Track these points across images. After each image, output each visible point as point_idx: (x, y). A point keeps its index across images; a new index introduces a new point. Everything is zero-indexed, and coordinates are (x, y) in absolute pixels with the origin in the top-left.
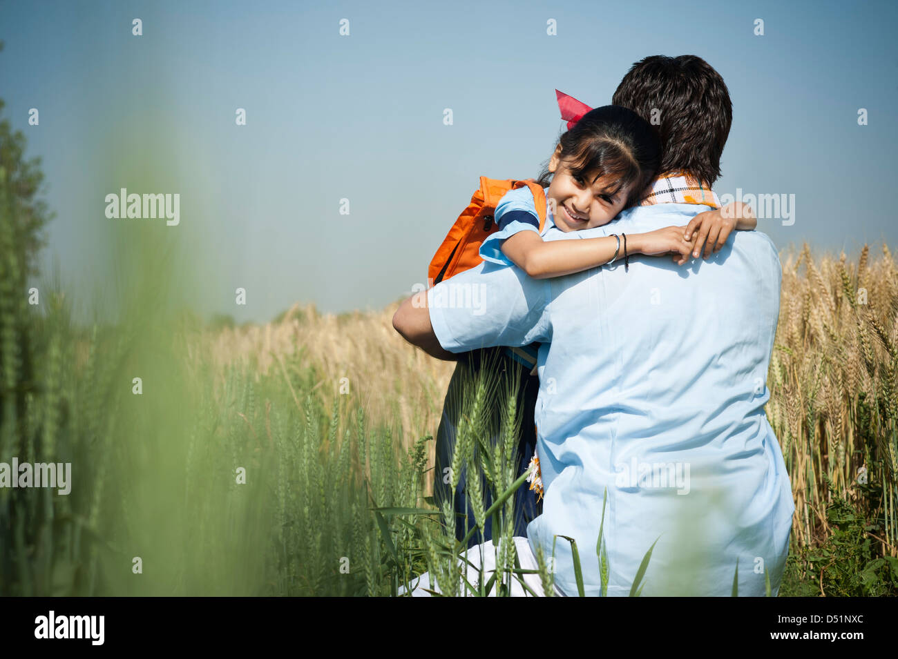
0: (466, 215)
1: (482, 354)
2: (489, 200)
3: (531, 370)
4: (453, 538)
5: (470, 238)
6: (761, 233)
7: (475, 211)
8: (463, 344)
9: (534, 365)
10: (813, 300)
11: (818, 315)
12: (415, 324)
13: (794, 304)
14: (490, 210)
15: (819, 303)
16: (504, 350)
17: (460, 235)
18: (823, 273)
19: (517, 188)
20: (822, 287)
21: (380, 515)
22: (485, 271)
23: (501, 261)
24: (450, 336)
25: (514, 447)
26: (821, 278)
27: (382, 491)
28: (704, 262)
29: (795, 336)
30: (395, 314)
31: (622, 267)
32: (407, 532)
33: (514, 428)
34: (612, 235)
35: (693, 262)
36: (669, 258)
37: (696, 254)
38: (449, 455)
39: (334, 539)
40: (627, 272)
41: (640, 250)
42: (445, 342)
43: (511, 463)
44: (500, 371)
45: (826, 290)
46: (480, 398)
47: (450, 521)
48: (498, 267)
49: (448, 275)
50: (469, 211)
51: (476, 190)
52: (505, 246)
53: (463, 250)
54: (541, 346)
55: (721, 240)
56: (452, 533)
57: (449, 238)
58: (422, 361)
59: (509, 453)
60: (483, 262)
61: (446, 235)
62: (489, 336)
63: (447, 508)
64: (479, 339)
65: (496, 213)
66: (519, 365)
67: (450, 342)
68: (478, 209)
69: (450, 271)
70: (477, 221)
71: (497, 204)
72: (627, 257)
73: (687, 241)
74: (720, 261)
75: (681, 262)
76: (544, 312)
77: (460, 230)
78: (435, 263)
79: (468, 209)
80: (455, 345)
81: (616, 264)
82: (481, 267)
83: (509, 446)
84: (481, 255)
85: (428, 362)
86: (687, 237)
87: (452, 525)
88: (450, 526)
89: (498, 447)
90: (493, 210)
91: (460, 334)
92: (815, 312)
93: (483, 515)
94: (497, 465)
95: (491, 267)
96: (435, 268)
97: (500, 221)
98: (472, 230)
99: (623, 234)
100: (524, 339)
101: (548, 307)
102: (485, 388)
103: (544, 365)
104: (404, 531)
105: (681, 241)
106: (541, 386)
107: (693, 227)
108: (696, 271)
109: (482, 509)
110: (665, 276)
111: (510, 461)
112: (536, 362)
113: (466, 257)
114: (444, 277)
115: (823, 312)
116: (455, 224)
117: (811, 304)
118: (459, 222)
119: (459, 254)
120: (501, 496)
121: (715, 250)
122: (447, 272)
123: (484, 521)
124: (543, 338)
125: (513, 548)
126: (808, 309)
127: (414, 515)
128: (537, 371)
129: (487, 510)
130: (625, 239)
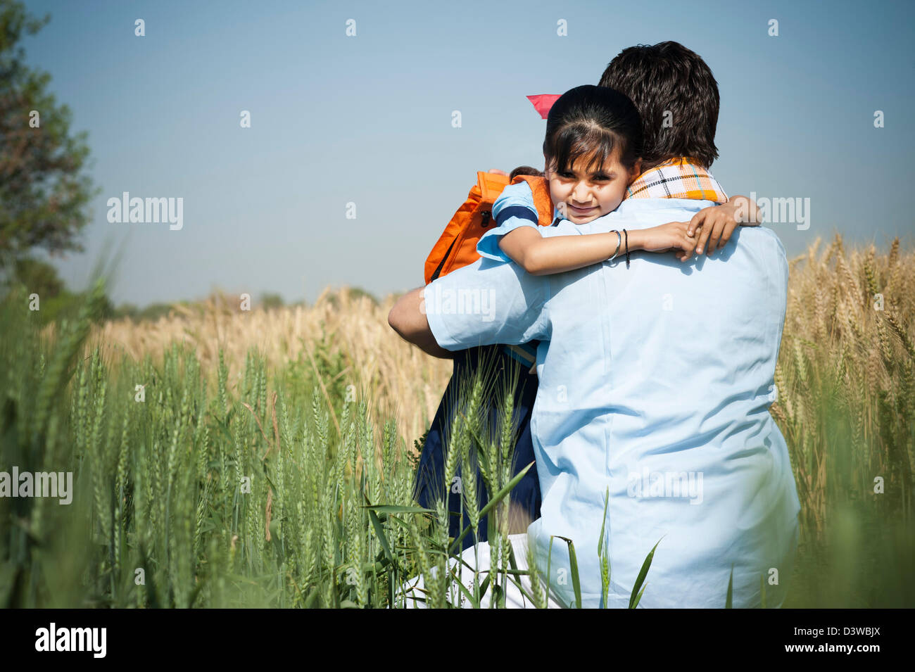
0: (464, 210)
1: (480, 352)
2: (487, 196)
3: (530, 369)
4: (446, 538)
5: (467, 234)
6: (767, 229)
7: (472, 207)
8: (460, 342)
9: (533, 364)
10: (842, 294)
11: (846, 308)
12: (411, 321)
13: (820, 297)
14: (487, 206)
15: (847, 297)
16: (502, 348)
17: (457, 231)
18: (852, 266)
19: (516, 183)
20: (850, 281)
21: (374, 513)
22: (482, 268)
23: (499, 257)
24: (447, 334)
25: (511, 446)
26: (850, 272)
27: (377, 488)
28: (707, 258)
29: (821, 330)
30: (391, 311)
31: (623, 264)
32: (401, 529)
33: (511, 426)
34: (613, 231)
35: (696, 259)
36: (672, 255)
37: (699, 250)
38: (444, 453)
39: (325, 537)
40: (628, 268)
41: (642, 246)
42: (442, 340)
43: (507, 461)
44: (497, 370)
45: (854, 284)
46: (477, 395)
47: (444, 520)
48: (496, 263)
49: (445, 272)
50: (466, 207)
51: (474, 185)
52: (504, 242)
53: (460, 246)
54: (540, 344)
55: (725, 236)
56: (445, 533)
57: (446, 234)
58: (418, 358)
59: (505, 452)
60: (481, 258)
61: (443, 231)
62: (486, 334)
63: (440, 507)
64: (476, 336)
65: (494, 209)
66: (517, 364)
67: (447, 339)
68: (475, 205)
69: (447, 268)
70: (474, 217)
71: (495, 199)
72: (629, 253)
73: (690, 237)
74: (725, 258)
75: (684, 258)
76: (543, 309)
77: (457, 226)
78: (431, 260)
79: (465, 204)
80: (452, 342)
81: (617, 260)
82: (479, 263)
83: (505, 444)
84: (479, 252)
85: (425, 359)
86: (690, 233)
87: (446, 525)
88: (443, 525)
89: (493, 445)
90: (490, 205)
91: (457, 332)
92: (842, 306)
93: (476, 515)
94: (492, 464)
95: (489, 264)
96: (432, 264)
97: (497, 217)
98: (470, 225)
99: (624, 230)
100: (522, 337)
101: (547, 304)
102: (481, 385)
103: (543, 363)
104: (399, 529)
105: (684, 237)
106: (540, 385)
107: (696, 223)
108: (699, 267)
109: (475, 508)
110: (668, 273)
111: (506, 459)
112: (535, 361)
113: (463, 253)
114: (441, 273)
115: (851, 306)
116: (452, 220)
117: (839, 298)
118: (456, 217)
119: (456, 251)
120: (496, 495)
121: (720, 246)
122: (443, 269)
123: (477, 521)
124: (542, 336)
125: (507, 548)
126: (835, 303)
127: (409, 513)
128: (536, 370)
129: (481, 509)
130: (626, 235)
